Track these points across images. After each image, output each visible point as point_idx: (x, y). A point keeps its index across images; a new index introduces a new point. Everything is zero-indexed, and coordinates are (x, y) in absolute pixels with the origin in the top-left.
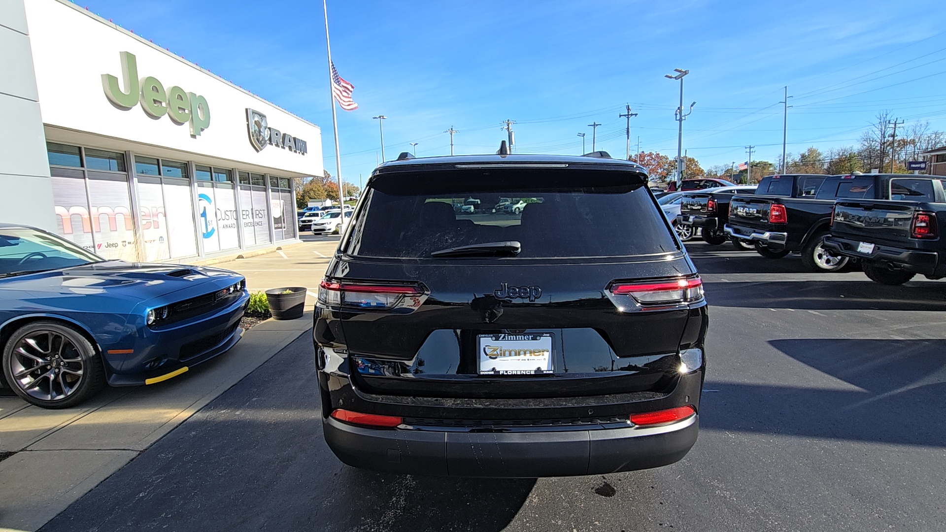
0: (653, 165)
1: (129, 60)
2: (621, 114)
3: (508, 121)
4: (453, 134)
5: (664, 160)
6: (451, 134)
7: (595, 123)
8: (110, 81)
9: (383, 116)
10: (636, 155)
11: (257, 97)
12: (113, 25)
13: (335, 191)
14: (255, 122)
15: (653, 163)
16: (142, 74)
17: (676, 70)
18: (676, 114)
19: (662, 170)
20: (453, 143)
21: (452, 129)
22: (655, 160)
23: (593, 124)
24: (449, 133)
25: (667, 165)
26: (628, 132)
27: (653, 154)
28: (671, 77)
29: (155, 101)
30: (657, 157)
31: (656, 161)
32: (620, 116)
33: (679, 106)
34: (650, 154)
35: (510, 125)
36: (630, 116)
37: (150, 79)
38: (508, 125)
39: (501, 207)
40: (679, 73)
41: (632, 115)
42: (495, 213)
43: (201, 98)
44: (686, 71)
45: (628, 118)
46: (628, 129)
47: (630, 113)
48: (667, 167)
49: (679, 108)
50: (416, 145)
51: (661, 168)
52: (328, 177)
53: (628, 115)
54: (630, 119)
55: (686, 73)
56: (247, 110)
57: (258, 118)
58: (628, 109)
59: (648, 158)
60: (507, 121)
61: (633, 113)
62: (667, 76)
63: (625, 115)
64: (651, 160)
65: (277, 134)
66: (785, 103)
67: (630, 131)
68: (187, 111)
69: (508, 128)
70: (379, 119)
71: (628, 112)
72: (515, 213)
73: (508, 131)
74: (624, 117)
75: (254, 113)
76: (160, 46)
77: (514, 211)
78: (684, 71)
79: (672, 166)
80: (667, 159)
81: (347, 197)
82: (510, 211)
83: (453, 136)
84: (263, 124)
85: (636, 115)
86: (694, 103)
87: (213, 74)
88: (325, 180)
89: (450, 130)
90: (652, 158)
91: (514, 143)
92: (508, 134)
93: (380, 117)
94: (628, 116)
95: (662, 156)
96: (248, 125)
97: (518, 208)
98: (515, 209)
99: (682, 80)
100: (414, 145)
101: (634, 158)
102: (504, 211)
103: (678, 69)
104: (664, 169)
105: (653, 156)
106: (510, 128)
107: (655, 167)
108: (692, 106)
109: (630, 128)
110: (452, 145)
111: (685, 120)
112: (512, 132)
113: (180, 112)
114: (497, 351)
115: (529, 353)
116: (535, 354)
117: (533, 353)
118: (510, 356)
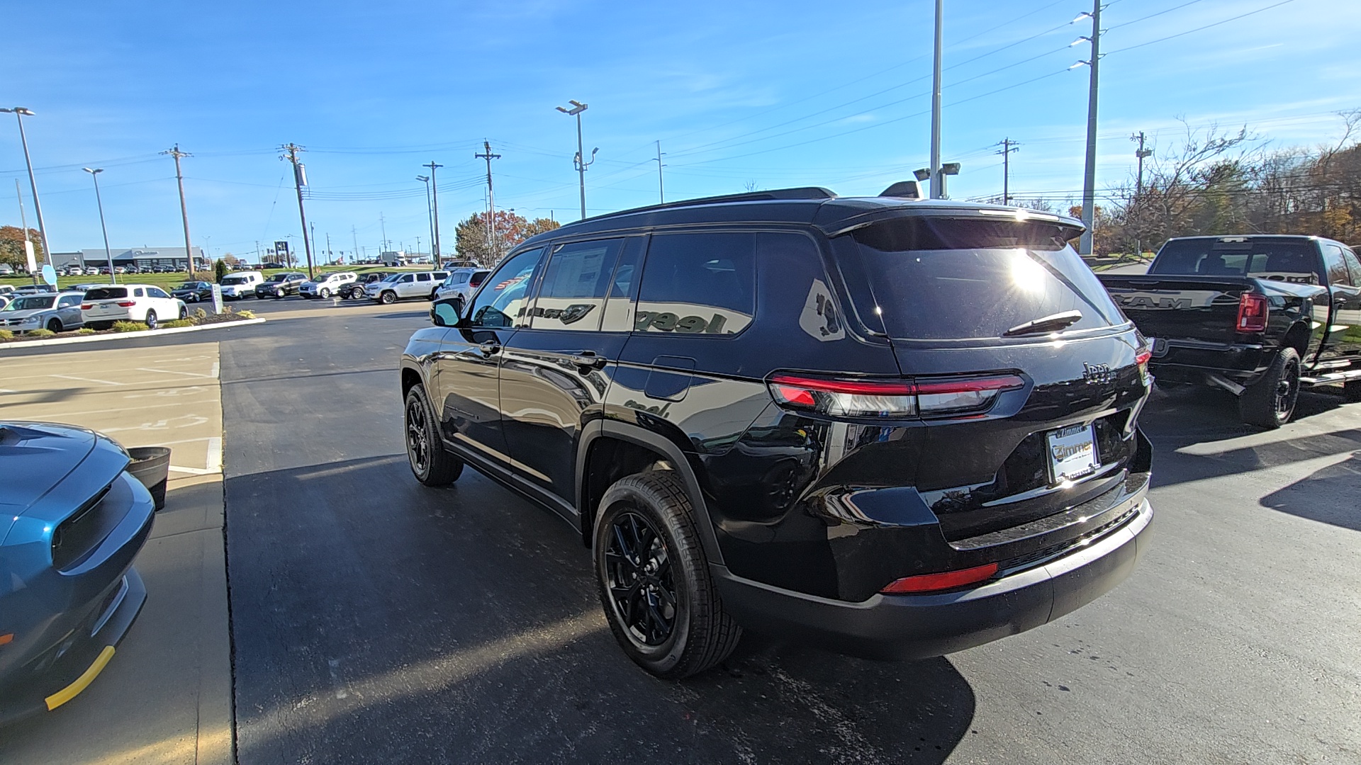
0: (507, 229)
2: (478, 154)
3: (292, 145)
4: (180, 158)
5: (521, 222)
6: (176, 159)
7: (433, 163)
9: (25, 110)
10: (482, 214)
15: (507, 226)
17: (572, 102)
18: (575, 162)
19: (520, 236)
20: (181, 175)
21: (176, 149)
22: (509, 222)
23: (431, 164)
24: (170, 155)
25: (525, 230)
26: (490, 180)
27: (506, 214)
28: (564, 111)
30: (511, 218)
31: (510, 224)
32: (477, 156)
33: (578, 151)
34: (502, 214)
35: (295, 153)
36: (490, 158)
38: (292, 153)
39: (292, 288)
40: (575, 107)
41: (493, 156)
42: (283, 297)
44: (584, 105)
45: (488, 159)
46: (489, 175)
47: (490, 153)
48: (525, 233)
49: (577, 154)
50: (97, 173)
51: (518, 235)
53: (488, 155)
54: (490, 161)
55: (584, 108)
58: (487, 148)
59: (500, 219)
60: (289, 146)
61: (494, 154)
62: (559, 109)
63: (483, 156)
64: (504, 221)
66: (659, 160)
67: (492, 178)
69: (293, 157)
70: (15, 113)
71: (488, 152)
72: (321, 297)
73: (293, 161)
74: (482, 158)
77: (319, 294)
78: (582, 104)
79: (532, 232)
80: (525, 221)
82: (312, 294)
83: (179, 162)
85: (499, 156)
86: (596, 149)
89: (173, 150)
90: (505, 219)
91: (306, 183)
92: (293, 167)
94: (488, 157)
95: (517, 217)
97: (328, 289)
98: (322, 290)
99: (579, 116)
100: (94, 173)
101: (480, 218)
102: (301, 294)
103: (574, 100)
104: (522, 235)
105: (507, 217)
106: (296, 158)
107: (509, 232)
108: (594, 152)
109: (491, 175)
110: (179, 178)
111: (586, 170)
112: (300, 164)
114: (1062, 450)
115: (1083, 448)
116: (1086, 448)
117: (1085, 446)
118: (1071, 454)
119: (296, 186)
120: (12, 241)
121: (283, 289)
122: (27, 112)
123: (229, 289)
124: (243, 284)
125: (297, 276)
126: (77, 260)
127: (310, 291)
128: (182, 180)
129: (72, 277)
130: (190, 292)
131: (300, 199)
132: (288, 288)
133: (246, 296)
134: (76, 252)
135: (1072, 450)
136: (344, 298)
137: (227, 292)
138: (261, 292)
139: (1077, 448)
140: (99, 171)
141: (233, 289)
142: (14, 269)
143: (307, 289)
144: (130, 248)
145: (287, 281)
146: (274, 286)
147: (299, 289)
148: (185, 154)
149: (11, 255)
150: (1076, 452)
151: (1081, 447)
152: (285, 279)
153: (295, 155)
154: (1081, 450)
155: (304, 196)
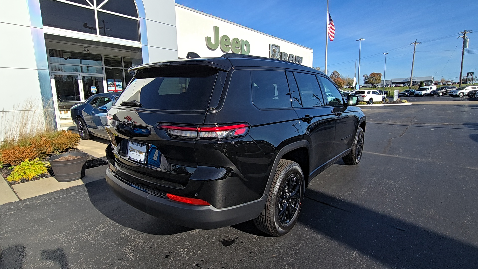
1: (216, 29)
6: (415, 45)
8: (208, 39)
11: (276, 38)
12: (212, 16)
13: (340, 83)
14: (273, 50)
16: (221, 35)
20: (415, 51)
21: (416, 42)
24: (413, 44)
29: (226, 45)
35: (466, 34)
37: (225, 36)
39: (447, 92)
42: (441, 96)
43: (247, 41)
52: (338, 75)
56: (270, 44)
57: (275, 48)
65: (285, 55)
68: (240, 48)
69: (464, 37)
70: (360, 40)
72: (459, 96)
73: (464, 38)
75: (273, 45)
76: (230, 21)
81: (347, 86)
83: (415, 46)
84: (277, 50)
87: (254, 30)
88: (337, 77)
89: (414, 42)
91: (467, 47)
92: (463, 41)
93: (360, 39)
96: (270, 52)
97: (463, 93)
98: (460, 93)
100: (386, 54)
102: (449, 95)
106: (466, 36)
112: (467, 39)
113: (236, 49)
114: (132, 149)
115: (140, 152)
116: (141, 153)
117: (141, 152)
118: (135, 152)
119: (462, 49)
120: (374, 77)
121: (442, 92)
122: (363, 39)
123: (420, 92)
124: (426, 90)
125: (451, 87)
126: (390, 82)
127: (454, 94)
128: (415, 53)
129: (387, 88)
130: (406, 93)
131: (463, 54)
132: (445, 92)
133: (426, 95)
134: (390, 80)
135: (136, 151)
136: (470, 97)
137: (419, 93)
138: (432, 93)
139: (138, 151)
140: (387, 53)
141: (422, 92)
142: (372, 85)
143: (452, 93)
144: (407, 78)
145: (446, 89)
146: (439, 91)
147: (449, 93)
148: (419, 43)
149: (372, 81)
150: (137, 152)
151: (139, 152)
152: (445, 89)
153: (465, 35)
154: (139, 153)
155: (465, 52)
